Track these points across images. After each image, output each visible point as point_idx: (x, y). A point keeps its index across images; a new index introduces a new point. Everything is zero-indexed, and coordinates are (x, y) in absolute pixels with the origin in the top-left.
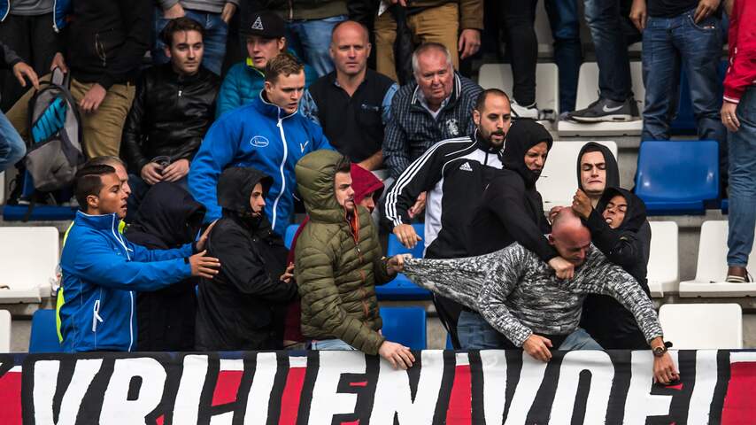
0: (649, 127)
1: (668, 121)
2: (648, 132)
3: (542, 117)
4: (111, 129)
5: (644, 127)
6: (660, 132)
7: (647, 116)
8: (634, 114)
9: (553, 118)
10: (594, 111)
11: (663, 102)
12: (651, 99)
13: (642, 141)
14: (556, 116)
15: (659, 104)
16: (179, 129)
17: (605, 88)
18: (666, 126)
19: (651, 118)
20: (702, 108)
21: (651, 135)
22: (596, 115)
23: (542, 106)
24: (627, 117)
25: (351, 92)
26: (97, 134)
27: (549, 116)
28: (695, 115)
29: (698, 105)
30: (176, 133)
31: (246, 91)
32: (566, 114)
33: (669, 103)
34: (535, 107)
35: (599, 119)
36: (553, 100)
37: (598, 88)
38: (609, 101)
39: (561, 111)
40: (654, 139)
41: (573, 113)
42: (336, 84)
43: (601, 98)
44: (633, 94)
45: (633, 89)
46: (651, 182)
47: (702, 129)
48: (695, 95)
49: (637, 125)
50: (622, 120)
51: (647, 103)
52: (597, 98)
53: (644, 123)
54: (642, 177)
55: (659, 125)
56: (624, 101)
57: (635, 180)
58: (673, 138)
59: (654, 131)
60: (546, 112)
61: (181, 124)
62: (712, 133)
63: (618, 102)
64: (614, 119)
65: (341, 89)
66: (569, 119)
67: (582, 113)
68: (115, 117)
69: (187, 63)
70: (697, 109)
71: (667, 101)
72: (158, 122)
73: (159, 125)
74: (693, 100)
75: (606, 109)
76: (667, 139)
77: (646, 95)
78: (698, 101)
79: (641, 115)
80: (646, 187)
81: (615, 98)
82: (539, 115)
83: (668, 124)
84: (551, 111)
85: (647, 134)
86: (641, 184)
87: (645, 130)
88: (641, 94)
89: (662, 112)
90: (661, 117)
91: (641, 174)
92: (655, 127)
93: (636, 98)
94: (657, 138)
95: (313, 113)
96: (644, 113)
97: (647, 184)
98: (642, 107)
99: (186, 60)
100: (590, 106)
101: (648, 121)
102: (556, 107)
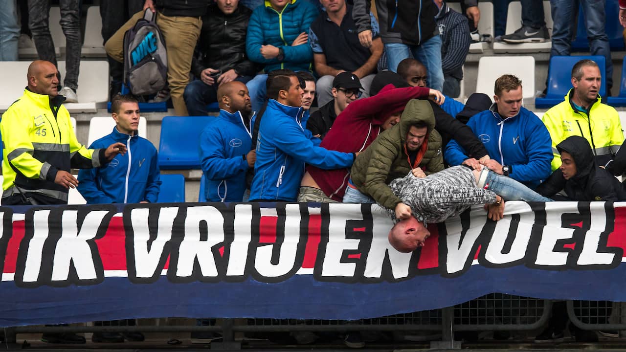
0: (555, 46)
1: (569, 42)
2: (555, 50)
3: (482, 39)
4: (187, 48)
5: (553, 46)
6: (564, 50)
7: (555, 38)
8: (546, 37)
9: (490, 40)
10: (519, 35)
11: (566, 29)
12: (558, 27)
13: (551, 57)
14: (492, 39)
15: (564, 30)
16: (227, 48)
17: (526, 20)
18: (568, 45)
19: (557, 40)
20: (594, 33)
21: (558, 52)
22: (520, 38)
23: (482, 32)
24: (542, 39)
25: (339, 22)
26: (178, 51)
27: (487, 39)
28: (589, 38)
29: (591, 31)
30: (225, 51)
31: (267, 25)
32: (499, 37)
33: (570, 29)
34: (477, 33)
35: (522, 41)
36: (490, 28)
37: (521, 19)
38: (529, 28)
39: (496, 35)
40: (560, 54)
41: (504, 36)
42: (328, 19)
43: (523, 26)
44: (545, 24)
45: (545, 20)
46: (559, 84)
47: (593, 48)
48: (590, 24)
49: (548, 45)
50: (538, 41)
51: (555, 30)
52: (520, 26)
53: (553, 44)
54: (552, 81)
55: (563, 44)
56: (538, 29)
57: (547, 83)
58: (572, 54)
59: (560, 49)
60: (485, 36)
61: (228, 44)
62: (601, 50)
63: (535, 29)
64: (533, 41)
65: (332, 23)
66: (501, 41)
67: (510, 37)
68: (191, 40)
69: (225, 7)
70: (591, 33)
71: (569, 28)
72: (212, 44)
73: (213, 46)
74: (589, 27)
75: (527, 34)
76: (569, 55)
77: (554, 24)
78: (592, 28)
79: (551, 38)
80: (555, 88)
81: (534, 26)
82: (480, 39)
83: (570, 45)
84: (488, 36)
85: (554, 51)
86: (552, 86)
87: (553, 49)
88: (550, 24)
89: (565, 36)
90: (565, 39)
91: (551, 79)
92: (560, 46)
93: (548, 26)
94: (562, 54)
95: (316, 42)
96: (553, 36)
97: (555, 86)
98: (551, 32)
99: (225, 5)
100: (516, 32)
101: (555, 42)
102: (492, 33)
